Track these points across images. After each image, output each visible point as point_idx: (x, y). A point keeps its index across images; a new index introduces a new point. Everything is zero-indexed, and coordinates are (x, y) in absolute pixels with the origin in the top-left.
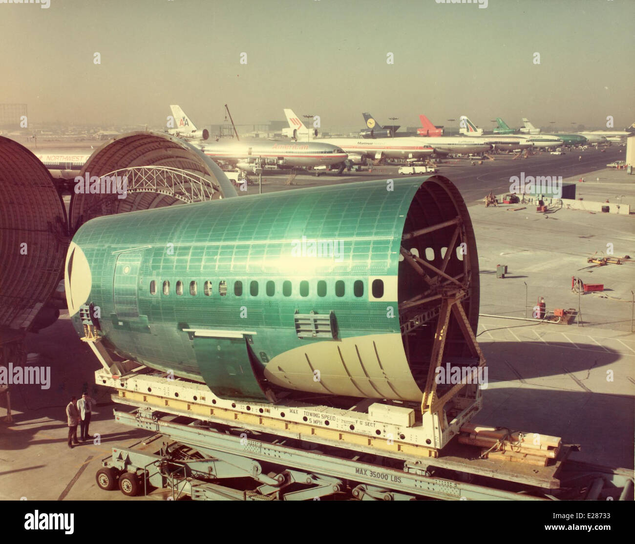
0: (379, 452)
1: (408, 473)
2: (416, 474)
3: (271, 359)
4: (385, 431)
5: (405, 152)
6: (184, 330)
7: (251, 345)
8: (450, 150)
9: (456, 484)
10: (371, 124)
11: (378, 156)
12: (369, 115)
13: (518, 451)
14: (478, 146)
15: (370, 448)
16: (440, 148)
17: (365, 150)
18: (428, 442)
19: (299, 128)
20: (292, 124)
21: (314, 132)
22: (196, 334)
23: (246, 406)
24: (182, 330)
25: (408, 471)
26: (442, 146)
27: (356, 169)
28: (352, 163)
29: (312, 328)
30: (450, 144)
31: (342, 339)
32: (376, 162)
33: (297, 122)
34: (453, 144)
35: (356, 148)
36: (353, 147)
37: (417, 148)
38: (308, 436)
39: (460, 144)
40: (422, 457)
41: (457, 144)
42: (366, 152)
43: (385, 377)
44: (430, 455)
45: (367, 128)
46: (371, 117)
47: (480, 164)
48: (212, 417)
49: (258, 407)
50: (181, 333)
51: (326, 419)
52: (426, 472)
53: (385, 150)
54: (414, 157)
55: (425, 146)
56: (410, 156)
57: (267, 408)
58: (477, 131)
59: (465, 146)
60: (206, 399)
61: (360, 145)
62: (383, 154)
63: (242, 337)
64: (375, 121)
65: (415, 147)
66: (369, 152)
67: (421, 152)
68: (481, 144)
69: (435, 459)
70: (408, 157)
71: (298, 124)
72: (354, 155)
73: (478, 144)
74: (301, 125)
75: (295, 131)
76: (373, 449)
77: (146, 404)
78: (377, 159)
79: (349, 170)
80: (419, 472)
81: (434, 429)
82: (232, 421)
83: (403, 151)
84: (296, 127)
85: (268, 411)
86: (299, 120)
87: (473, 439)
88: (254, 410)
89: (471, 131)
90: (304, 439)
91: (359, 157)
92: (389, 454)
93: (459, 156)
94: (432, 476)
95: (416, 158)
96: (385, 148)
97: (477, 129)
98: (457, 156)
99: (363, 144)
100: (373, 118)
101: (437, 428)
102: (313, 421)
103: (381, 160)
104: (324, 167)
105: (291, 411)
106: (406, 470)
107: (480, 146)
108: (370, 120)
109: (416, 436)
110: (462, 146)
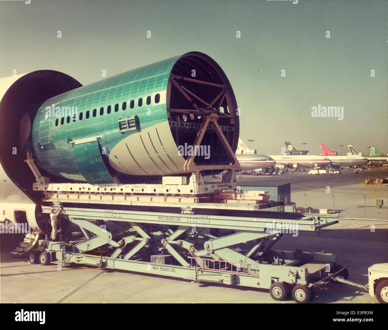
0: (170, 205)
1: (184, 214)
2: (187, 214)
3: (111, 150)
4: (170, 189)
5: (312, 163)
6: (70, 142)
7: (100, 144)
8: (341, 163)
9: (207, 216)
10: (290, 148)
11: (295, 166)
12: (289, 143)
13: (244, 199)
14: (360, 161)
15: (165, 203)
16: (335, 163)
17: (287, 162)
18: (191, 191)
19: (245, 150)
20: (241, 147)
21: (254, 151)
22: (75, 144)
23: (104, 188)
24: (69, 143)
25: (183, 212)
26: (336, 161)
27: (281, 172)
28: (278, 169)
29: (127, 125)
30: (341, 160)
31: (142, 130)
32: (294, 170)
33: (244, 146)
34: (343, 160)
35: (281, 161)
36: (279, 161)
37: (320, 160)
38: (135, 202)
39: (347, 160)
40: (191, 204)
41: (346, 160)
42: (287, 163)
43: (165, 152)
44: (195, 202)
45: (288, 151)
46: (290, 144)
47: (362, 171)
48: (89, 201)
49: (110, 188)
50: (69, 145)
51: (142, 188)
52: (192, 211)
53: (299, 162)
54: (318, 166)
55: (325, 159)
56: (316, 165)
57: (114, 187)
58: (358, 154)
59: (351, 161)
60: (85, 189)
61: (283, 159)
62: (298, 164)
63: (96, 139)
64: (293, 147)
65: (319, 160)
66: (289, 164)
67: (323, 163)
68: (361, 160)
69: (197, 203)
70: (314, 166)
71: (244, 147)
72: (280, 165)
73: (360, 160)
74: (246, 148)
75: (242, 151)
76: (167, 203)
77: (58, 199)
78: (294, 168)
79: (277, 173)
80: (189, 212)
81: (194, 183)
82: (99, 201)
83: (311, 162)
84: (243, 149)
85: (114, 189)
86: (245, 144)
87: (221, 195)
88: (108, 190)
89: (355, 154)
90: (133, 204)
91: (283, 167)
92: (175, 205)
93: (348, 169)
94: (195, 214)
95: (320, 167)
96: (299, 161)
97: (359, 153)
98: (346, 168)
99: (285, 158)
100: (291, 145)
101: (195, 182)
102: (136, 191)
103: (297, 169)
104: (261, 170)
105: (126, 187)
106: (182, 212)
107: (361, 161)
108: (290, 146)
109: (186, 189)
110: (349, 161)
